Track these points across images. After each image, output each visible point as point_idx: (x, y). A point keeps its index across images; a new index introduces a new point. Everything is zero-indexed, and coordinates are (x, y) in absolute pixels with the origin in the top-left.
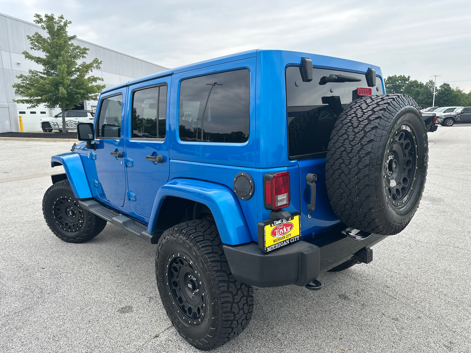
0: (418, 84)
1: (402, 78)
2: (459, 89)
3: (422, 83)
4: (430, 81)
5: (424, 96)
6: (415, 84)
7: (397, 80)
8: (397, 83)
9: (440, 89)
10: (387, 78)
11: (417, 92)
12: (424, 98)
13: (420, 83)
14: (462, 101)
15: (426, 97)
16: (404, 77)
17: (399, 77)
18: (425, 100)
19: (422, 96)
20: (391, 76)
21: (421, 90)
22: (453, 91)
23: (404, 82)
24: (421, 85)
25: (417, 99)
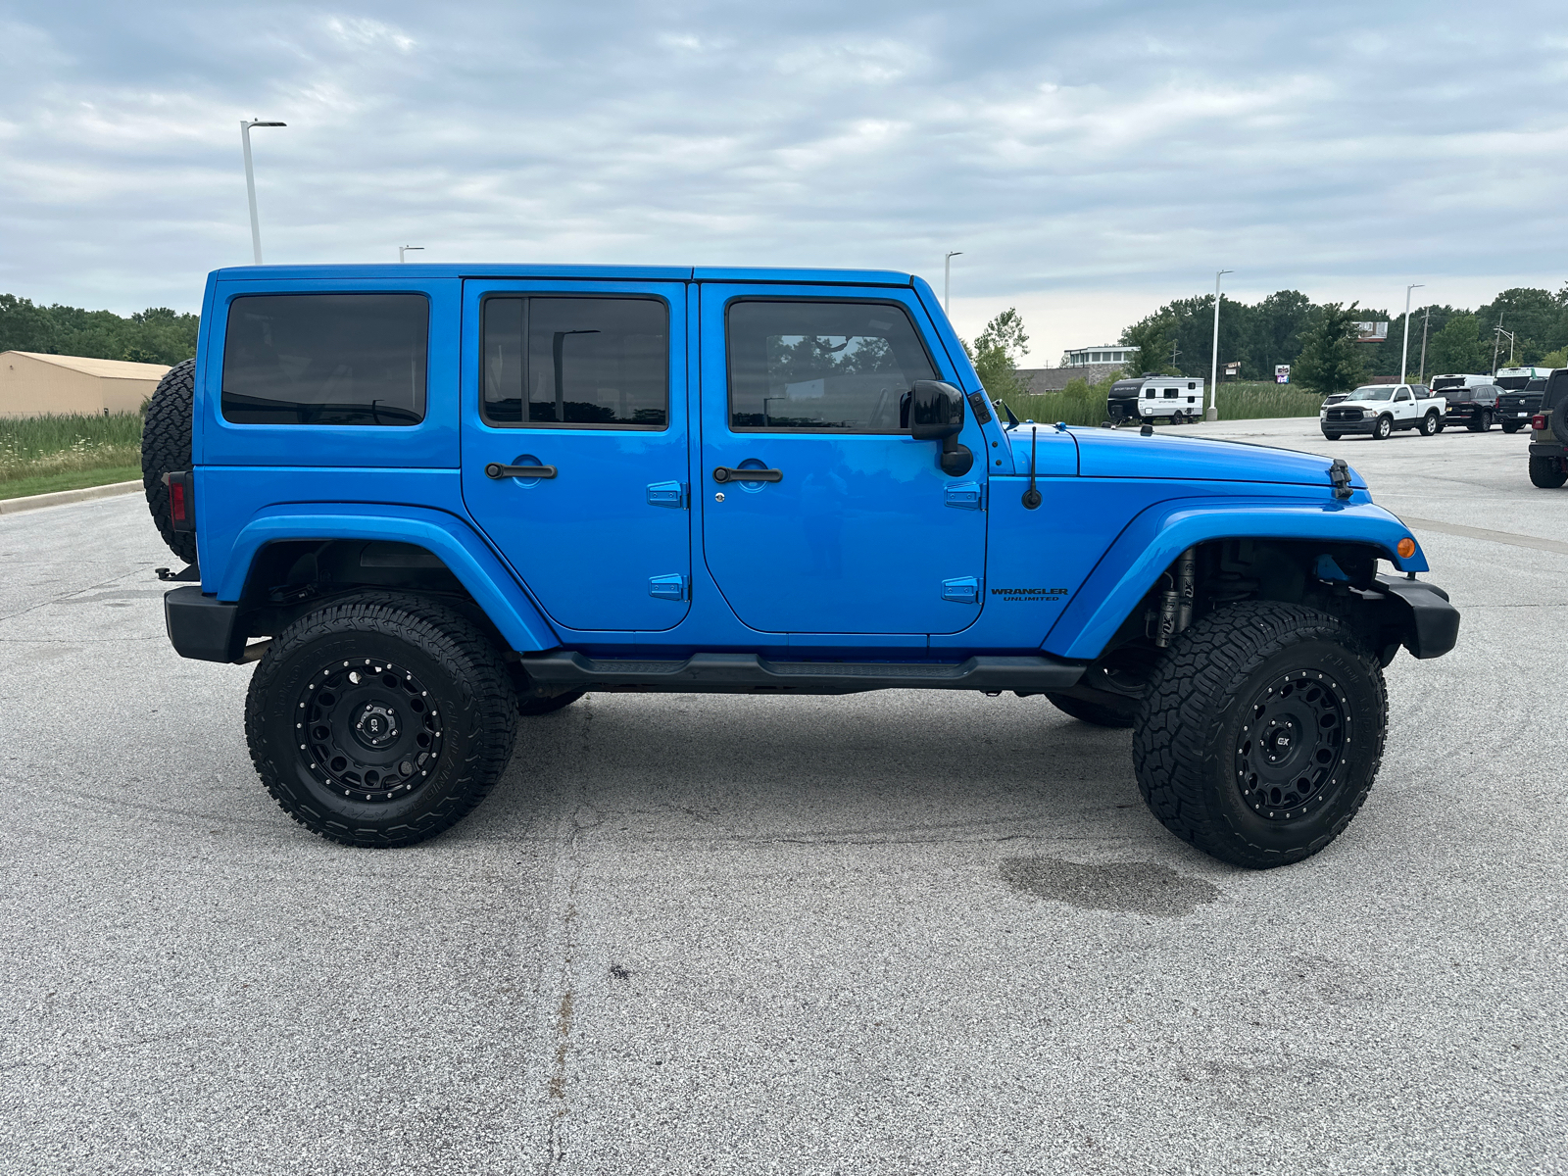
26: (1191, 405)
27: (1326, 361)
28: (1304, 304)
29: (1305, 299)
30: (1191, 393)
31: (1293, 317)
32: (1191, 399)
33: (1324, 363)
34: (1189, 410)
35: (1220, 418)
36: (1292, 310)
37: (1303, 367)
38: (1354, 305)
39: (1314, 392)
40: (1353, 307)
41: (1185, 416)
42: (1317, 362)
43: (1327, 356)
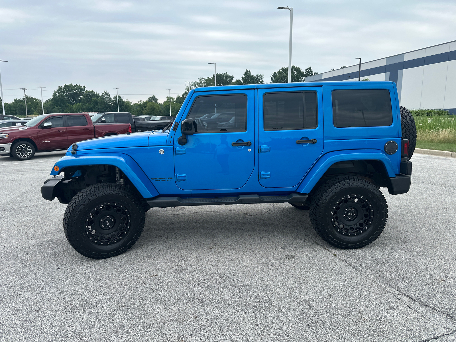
0: (95, 94)
1: (78, 87)
2: (129, 101)
3: (98, 93)
4: (105, 92)
5: (102, 105)
6: (91, 94)
7: (74, 89)
8: (75, 92)
9: (114, 100)
10: (63, 86)
11: (94, 101)
12: (102, 107)
13: (96, 93)
14: (133, 111)
15: (104, 106)
16: (80, 87)
17: (75, 86)
18: (103, 109)
19: (100, 105)
20: (67, 84)
21: (99, 100)
22: (124, 102)
23: (81, 91)
24: (97, 96)
25: (96, 107)
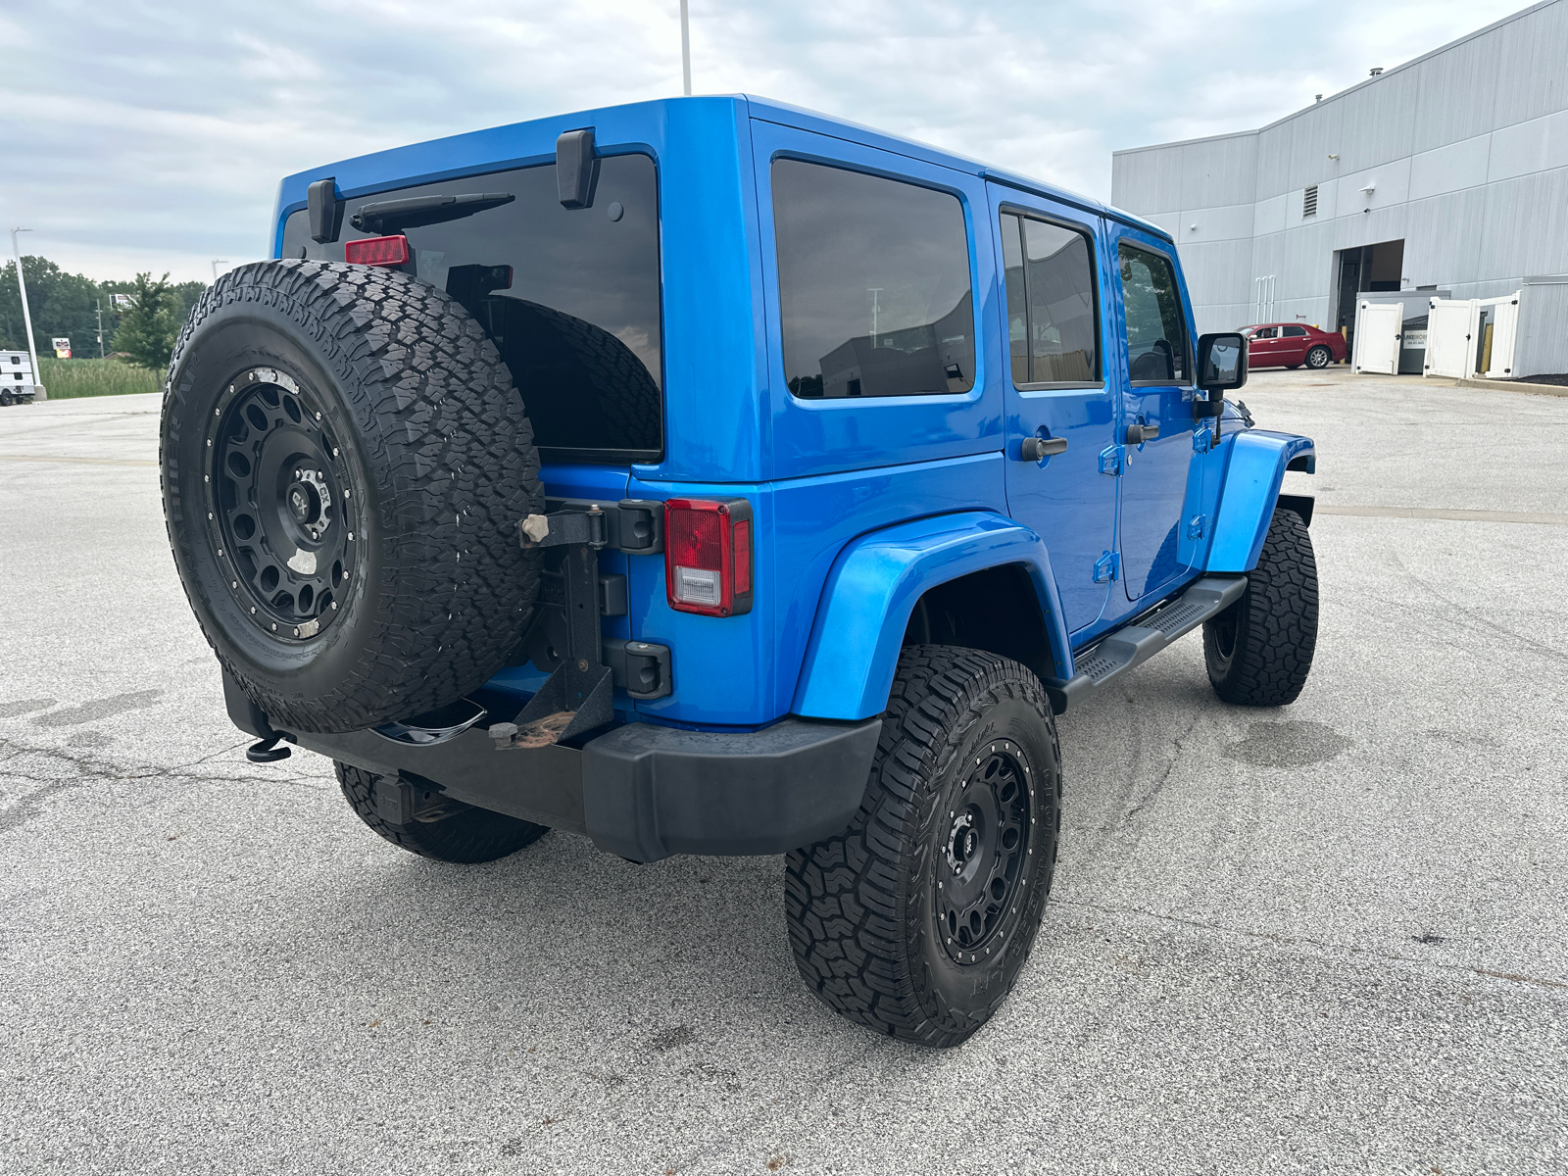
26: (19, 383)
27: (149, 334)
28: (54, 272)
29: (54, 267)
30: (17, 368)
31: (45, 285)
32: (18, 376)
33: (148, 337)
34: (18, 388)
35: (49, 397)
36: (42, 279)
37: (125, 340)
38: (165, 277)
39: (142, 367)
40: (164, 279)
41: (15, 396)
42: (140, 335)
43: (149, 329)
